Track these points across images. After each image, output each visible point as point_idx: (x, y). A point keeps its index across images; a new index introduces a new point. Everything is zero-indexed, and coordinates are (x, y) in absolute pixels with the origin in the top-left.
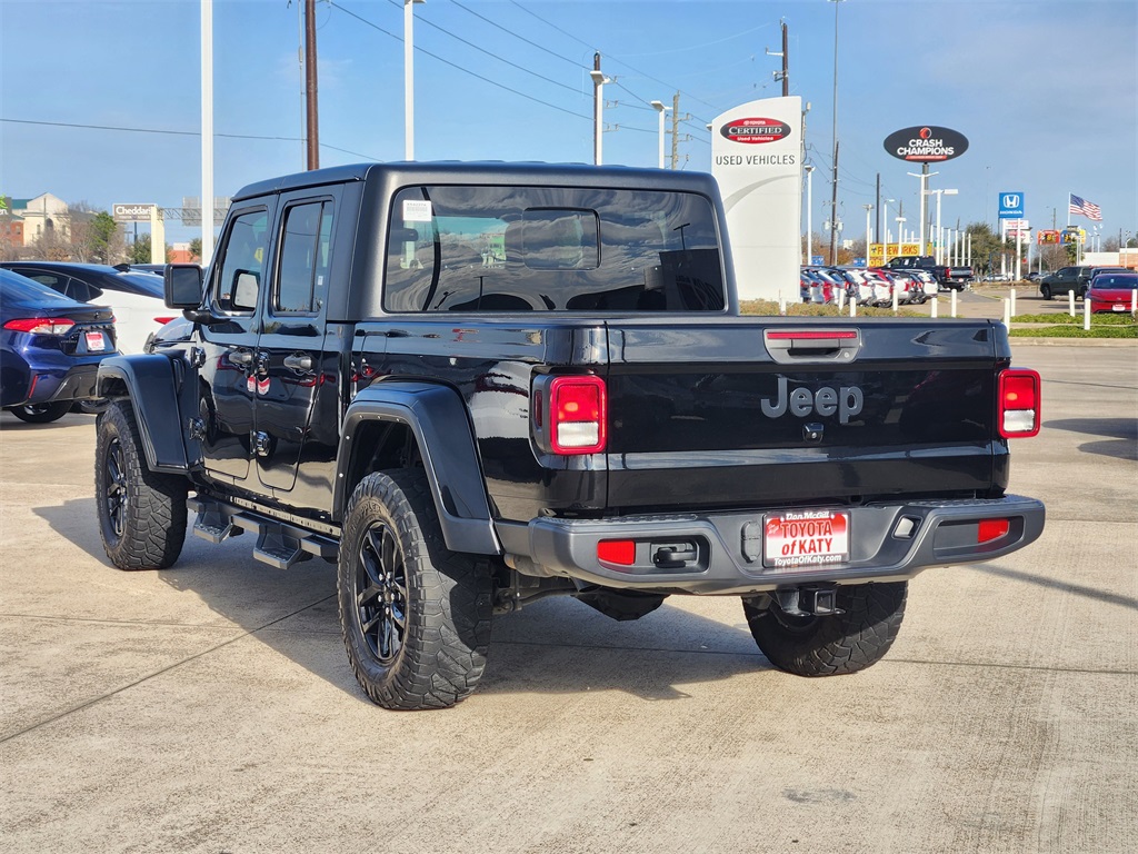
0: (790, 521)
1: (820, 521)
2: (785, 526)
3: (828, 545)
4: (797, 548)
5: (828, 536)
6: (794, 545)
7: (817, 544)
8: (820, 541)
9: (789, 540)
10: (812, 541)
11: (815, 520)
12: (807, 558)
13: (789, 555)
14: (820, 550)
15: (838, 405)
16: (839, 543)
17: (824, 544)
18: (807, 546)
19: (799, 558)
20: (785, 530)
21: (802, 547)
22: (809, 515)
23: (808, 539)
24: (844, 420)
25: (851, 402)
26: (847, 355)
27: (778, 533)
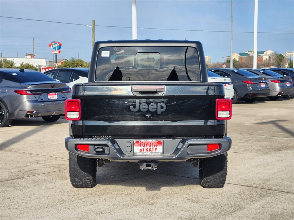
0: (143, 142)
1: (153, 143)
2: (141, 143)
3: (156, 149)
4: (145, 150)
5: (156, 147)
6: (144, 149)
7: (152, 149)
8: (153, 148)
9: (142, 148)
10: (150, 148)
11: (151, 142)
12: (148, 153)
13: (142, 152)
14: (153, 151)
15: (157, 108)
16: (160, 149)
17: (154, 149)
18: (148, 150)
19: (145, 153)
20: (140, 144)
21: (147, 150)
22: (149, 140)
23: (149, 148)
24: (159, 112)
25: (162, 107)
26: (160, 94)
27: (138, 145)
